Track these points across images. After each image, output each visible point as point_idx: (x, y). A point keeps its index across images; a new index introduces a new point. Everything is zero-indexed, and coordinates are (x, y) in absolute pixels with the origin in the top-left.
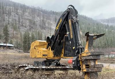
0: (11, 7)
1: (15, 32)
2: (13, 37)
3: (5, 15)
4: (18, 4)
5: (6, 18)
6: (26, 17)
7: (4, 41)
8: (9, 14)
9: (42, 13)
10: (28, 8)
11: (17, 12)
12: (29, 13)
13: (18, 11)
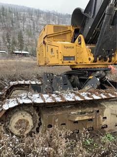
0: (26, 13)
1: (30, 39)
2: (28, 44)
3: (20, 21)
4: (32, 9)
5: (21, 24)
6: (41, 23)
7: (19, 48)
8: (24, 20)
9: (57, 17)
10: (43, 12)
11: (31, 17)
12: (44, 18)
13: (33, 16)
